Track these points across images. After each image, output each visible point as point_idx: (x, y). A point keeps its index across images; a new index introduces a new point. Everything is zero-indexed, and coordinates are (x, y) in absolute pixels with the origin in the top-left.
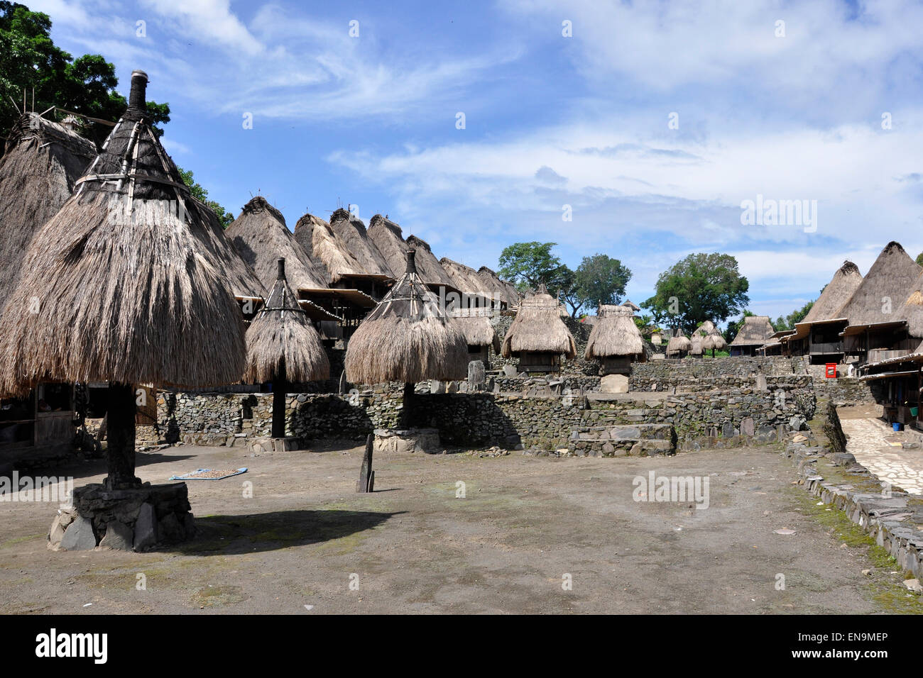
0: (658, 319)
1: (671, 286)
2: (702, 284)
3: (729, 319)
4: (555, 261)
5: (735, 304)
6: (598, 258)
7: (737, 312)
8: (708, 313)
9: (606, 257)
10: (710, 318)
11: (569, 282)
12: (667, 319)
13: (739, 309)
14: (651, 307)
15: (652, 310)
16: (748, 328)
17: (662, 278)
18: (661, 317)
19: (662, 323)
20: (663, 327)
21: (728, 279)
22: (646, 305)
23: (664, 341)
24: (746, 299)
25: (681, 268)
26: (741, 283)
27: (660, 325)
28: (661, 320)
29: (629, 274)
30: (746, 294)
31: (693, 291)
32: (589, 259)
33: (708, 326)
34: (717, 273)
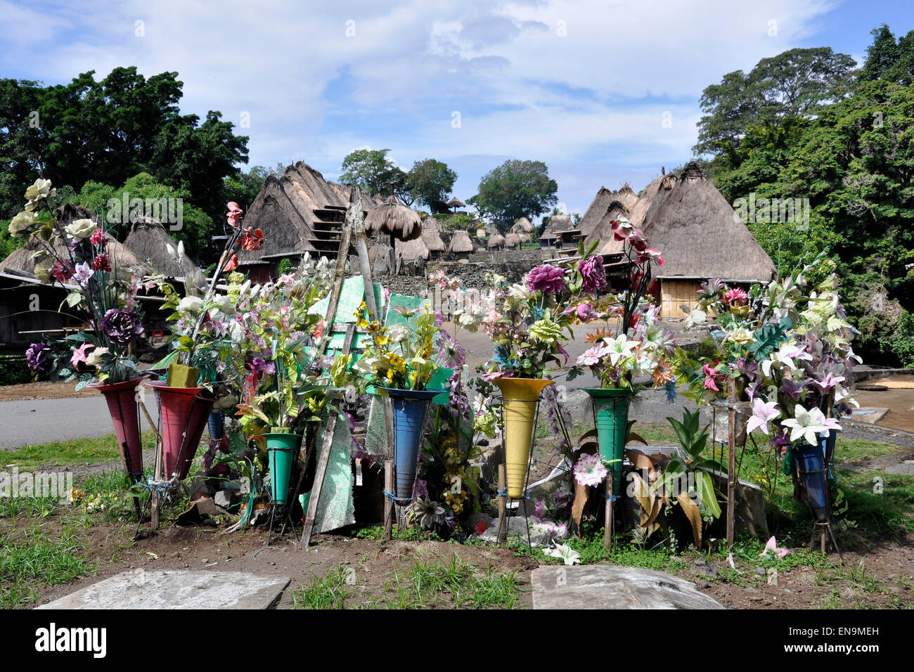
0: (482, 214)
1: (492, 188)
2: (518, 187)
3: (543, 215)
4: (390, 165)
5: (546, 203)
6: (428, 162)
7: (548, 210)
8: (524, 210)
9: (434, 161)
10: (525, 215)
11: (402, 183)
12: (490, 214)
13: (550, 207)
14: (475, 204)
15: (476, 206)
16: (554, 225)
17: (484, 181)
18: (484, 212)
19: (486, 217)
20: (487, 221)
21: (539, 183)
22: (471, 202)
23: (487, 234)
24: (556, 198)
25: (499, 172)
26: (550, 186)
27: (484, 219)
28: (485, 215)
29: (455, 176)
30: (556, 194)
31: (510, 192)
32: (419, 163)
33: (524, 221)
34: (530, 177)
